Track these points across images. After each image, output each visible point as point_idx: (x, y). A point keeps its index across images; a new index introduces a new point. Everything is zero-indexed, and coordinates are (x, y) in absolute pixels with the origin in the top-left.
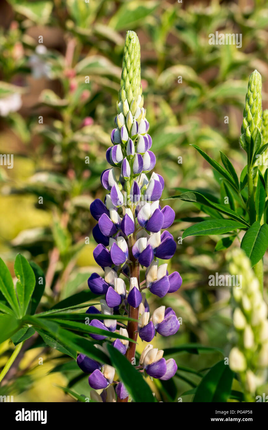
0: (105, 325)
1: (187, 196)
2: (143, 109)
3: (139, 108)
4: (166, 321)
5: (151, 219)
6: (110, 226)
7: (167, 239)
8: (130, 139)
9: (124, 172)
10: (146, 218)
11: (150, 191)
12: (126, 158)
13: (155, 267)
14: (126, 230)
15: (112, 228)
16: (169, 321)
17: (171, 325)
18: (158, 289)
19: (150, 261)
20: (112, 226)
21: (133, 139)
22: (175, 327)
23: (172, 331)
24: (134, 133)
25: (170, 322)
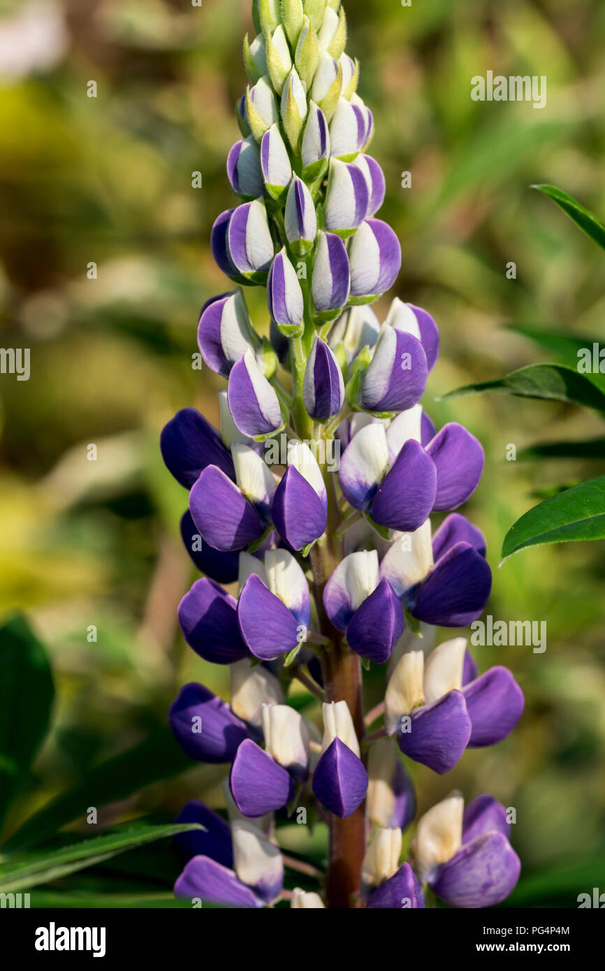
0: (238, 879)
1: (530, 381)
2: (345, 60)
3: (328, 58)
4: (466, 856)
5: (389, 477)
6: (234, 514)
7: (455, 551)
8: (297, 178)
9: (279, 309)
10: (371, 478)
11: (380, 373)
12: (283, 251)
13: (414, 660)
14: (292, 529)
15: (242, 521)
16: (478, 855)
17: (485, 870)
18: (427, 742)
19: (387, 641)
20: (243, 511)
21: (309, 180)
22: (503, 874)
23: (492, 890)
24: (311, 156)
25: (483, 857)
